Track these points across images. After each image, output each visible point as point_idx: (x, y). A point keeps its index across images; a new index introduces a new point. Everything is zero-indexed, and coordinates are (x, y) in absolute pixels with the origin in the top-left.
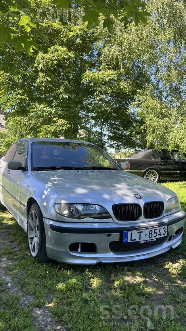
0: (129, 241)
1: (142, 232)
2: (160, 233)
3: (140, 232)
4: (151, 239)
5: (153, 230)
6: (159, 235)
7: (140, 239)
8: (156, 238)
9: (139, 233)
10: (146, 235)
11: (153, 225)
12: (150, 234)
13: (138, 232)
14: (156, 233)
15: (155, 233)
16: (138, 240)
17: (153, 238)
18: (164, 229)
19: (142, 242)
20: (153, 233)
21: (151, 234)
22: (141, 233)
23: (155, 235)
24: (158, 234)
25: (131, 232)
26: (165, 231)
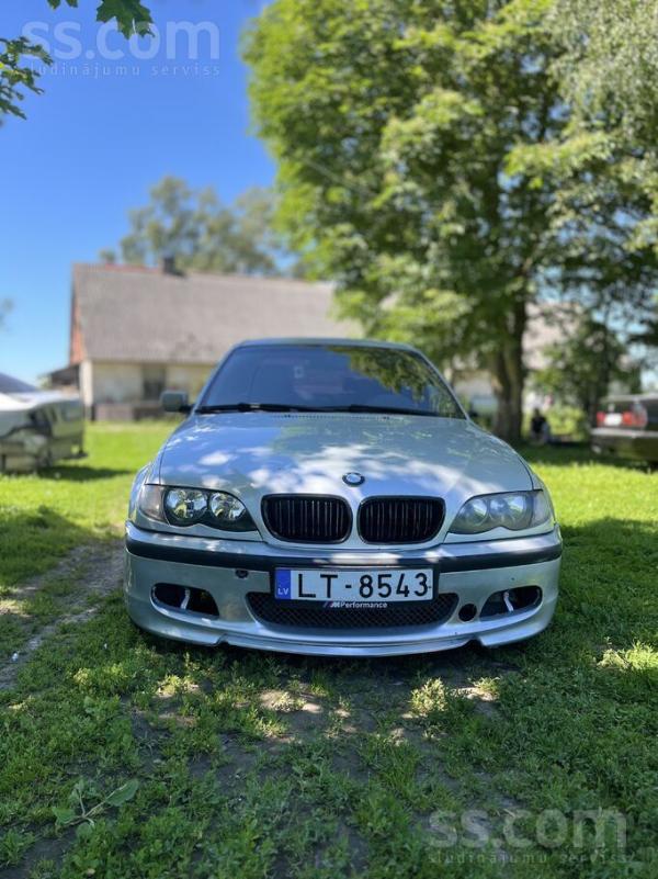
0: (295, 595)
1: (336, 576)
2: (402, 589)
3: (329, 577)
4: (368, 599)
5: (375, 575)
6: (399, 592)
7: (329, 596)
8: (387, 599)
9: (326, 579)
10: (348, 587)
11: (378, 562)
12: (363, 585)
13: (322, 576)
14: (388, 586)
15: (380, 586)
16: (321, 596)
17: (375, 597)
18: (421, 579)
19: (335, 605)
20: (375, 584)
21: (369, 585)
22: (332, 580)
23: (384, 590)
24: (394, 590)
25: (301, 572)
26: (423, 583)
